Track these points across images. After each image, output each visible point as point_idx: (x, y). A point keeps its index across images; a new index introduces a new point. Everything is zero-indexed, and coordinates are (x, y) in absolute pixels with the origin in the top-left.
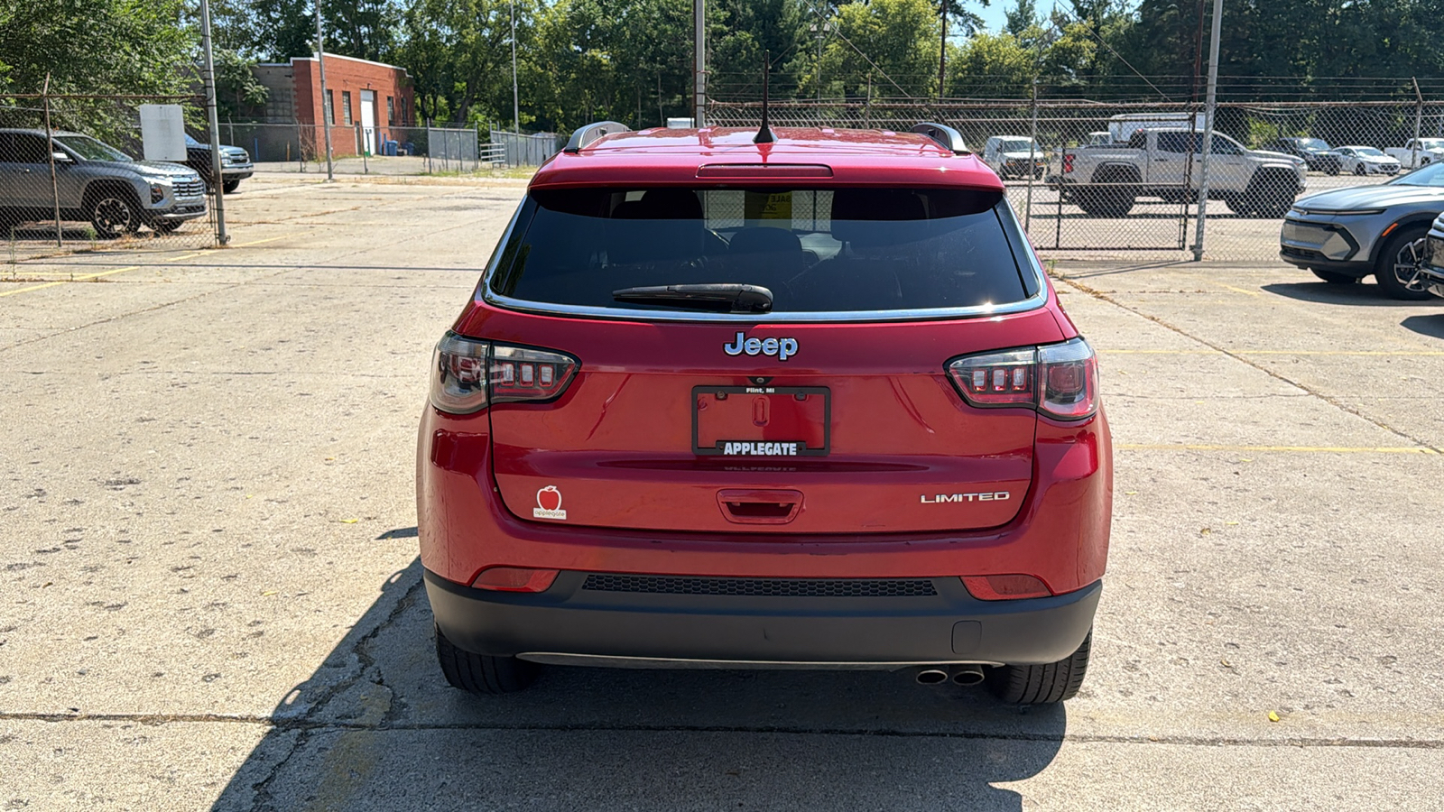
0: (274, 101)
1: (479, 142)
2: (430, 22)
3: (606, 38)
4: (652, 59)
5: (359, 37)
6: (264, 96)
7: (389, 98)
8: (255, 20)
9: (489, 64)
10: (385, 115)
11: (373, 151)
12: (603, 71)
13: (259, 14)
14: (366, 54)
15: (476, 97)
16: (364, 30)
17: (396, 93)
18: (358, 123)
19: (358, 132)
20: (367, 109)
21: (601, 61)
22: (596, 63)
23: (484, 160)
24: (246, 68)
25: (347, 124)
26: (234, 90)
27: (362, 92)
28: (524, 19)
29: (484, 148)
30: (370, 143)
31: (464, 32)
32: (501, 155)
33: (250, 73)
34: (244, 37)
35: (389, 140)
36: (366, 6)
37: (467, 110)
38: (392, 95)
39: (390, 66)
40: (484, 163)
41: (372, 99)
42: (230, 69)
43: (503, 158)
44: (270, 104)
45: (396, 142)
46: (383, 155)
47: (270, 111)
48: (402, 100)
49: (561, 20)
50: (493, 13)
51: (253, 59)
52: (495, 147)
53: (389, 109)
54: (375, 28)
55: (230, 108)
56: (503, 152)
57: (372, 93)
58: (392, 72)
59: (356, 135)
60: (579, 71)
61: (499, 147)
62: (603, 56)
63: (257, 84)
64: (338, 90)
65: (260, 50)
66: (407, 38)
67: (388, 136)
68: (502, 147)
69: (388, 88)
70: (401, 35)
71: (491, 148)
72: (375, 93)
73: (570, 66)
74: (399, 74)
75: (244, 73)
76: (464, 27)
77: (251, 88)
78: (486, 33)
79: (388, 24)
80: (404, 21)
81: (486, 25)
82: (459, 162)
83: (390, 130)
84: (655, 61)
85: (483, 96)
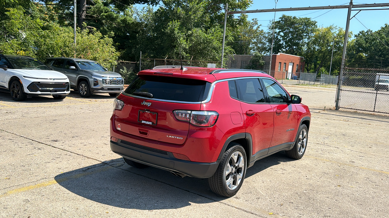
0: (266, 65)
1: (317, 77)
2: (313, 45)
3: (365, 50)
4: (380, 56)
5: (293, 49)
6: (263, 63)
7: (297, 65)
8: (268, 45)
9: (328, 56)
10: (295, 69)
11: (290, 78)
12: (363, 59)
13: (269, 43)
14: (294, 54)
15: (323, 65)
16: (295, 47)
17: (299, 64)
18: (287, 71)
19: (287, 73)
20: (290, 68)
21: (362, 56)
22: (361, 57)
23: (317, 82)
24: (261, 57)
25: (284, 71)
26: (257, 62)
27: (290, 63)
28: (340, 44)
29: (318, 79)
30: (290, 76)
31: (322, 48)
32: (323, 81)
33: (262, 58)
34: (264, 49)
35: (295, 75)
36: (296, 41)
37: (319, 69)
38: (298, 64)
39: (299, 57)
40: (317, 83)
41: (292, 65)
42: (257, 57)
43: (324, 82)
44: (265, 65)
45: (297, 76)
46: (293, 79)
47: (264, 67)
48: (301, 66)
49: (352, 45)
50: (332, 43)
51: (266, 54)
52: (322, 79)
53: (297, 68)
54: (298, 47)
55: (255, 66)
56: (324, 80)
57: (292, 64)
58: (299, 58)
59: (286, 74)
60: (355, 59)
61: (323, 79)
62: (364, 55)
63: (263, 60)
64: (283, 62)
65: (268, 52)
66: (306, 49)
67: (295, 74)
68: (324, 79)
69: (297, 62)
70: (305, 48)
71: (320, 79)
72: (293, 63)
73: (353, 58)
74: (301, 59)
75: (260, 57)
76: (322, 46)
77: (261, 61)
78: (329, 48)
79: (301, 46)
80: (306, 45)
81: (329, 46)
82: (309, 82)
83: (296, 73)
84: (381, 57)
85: (325, 65)
